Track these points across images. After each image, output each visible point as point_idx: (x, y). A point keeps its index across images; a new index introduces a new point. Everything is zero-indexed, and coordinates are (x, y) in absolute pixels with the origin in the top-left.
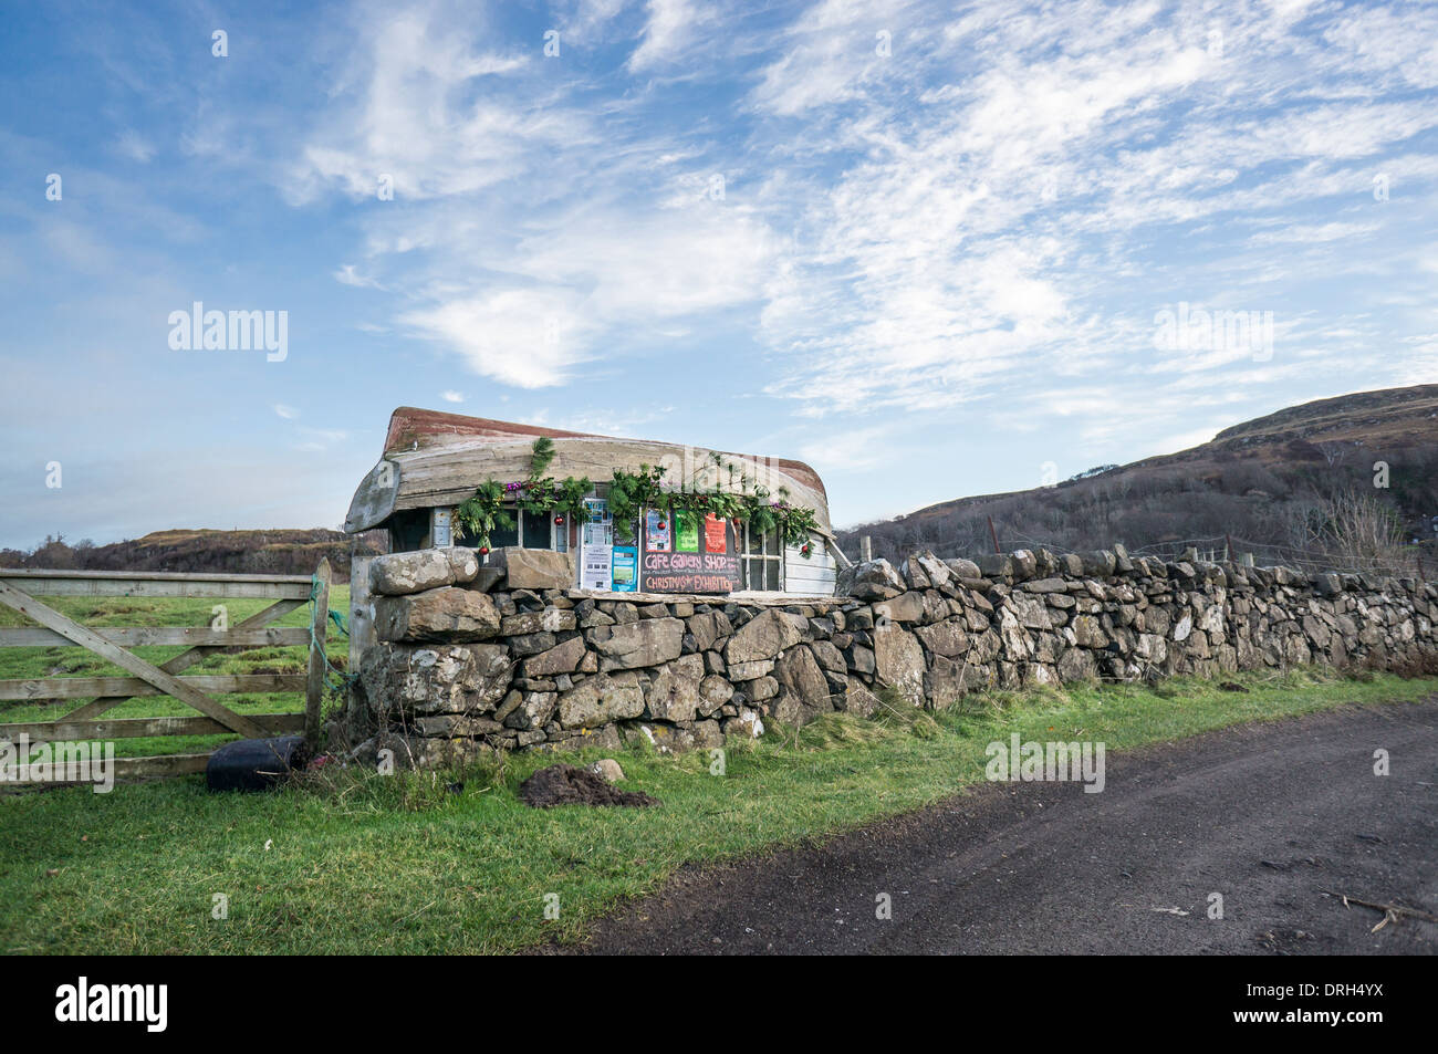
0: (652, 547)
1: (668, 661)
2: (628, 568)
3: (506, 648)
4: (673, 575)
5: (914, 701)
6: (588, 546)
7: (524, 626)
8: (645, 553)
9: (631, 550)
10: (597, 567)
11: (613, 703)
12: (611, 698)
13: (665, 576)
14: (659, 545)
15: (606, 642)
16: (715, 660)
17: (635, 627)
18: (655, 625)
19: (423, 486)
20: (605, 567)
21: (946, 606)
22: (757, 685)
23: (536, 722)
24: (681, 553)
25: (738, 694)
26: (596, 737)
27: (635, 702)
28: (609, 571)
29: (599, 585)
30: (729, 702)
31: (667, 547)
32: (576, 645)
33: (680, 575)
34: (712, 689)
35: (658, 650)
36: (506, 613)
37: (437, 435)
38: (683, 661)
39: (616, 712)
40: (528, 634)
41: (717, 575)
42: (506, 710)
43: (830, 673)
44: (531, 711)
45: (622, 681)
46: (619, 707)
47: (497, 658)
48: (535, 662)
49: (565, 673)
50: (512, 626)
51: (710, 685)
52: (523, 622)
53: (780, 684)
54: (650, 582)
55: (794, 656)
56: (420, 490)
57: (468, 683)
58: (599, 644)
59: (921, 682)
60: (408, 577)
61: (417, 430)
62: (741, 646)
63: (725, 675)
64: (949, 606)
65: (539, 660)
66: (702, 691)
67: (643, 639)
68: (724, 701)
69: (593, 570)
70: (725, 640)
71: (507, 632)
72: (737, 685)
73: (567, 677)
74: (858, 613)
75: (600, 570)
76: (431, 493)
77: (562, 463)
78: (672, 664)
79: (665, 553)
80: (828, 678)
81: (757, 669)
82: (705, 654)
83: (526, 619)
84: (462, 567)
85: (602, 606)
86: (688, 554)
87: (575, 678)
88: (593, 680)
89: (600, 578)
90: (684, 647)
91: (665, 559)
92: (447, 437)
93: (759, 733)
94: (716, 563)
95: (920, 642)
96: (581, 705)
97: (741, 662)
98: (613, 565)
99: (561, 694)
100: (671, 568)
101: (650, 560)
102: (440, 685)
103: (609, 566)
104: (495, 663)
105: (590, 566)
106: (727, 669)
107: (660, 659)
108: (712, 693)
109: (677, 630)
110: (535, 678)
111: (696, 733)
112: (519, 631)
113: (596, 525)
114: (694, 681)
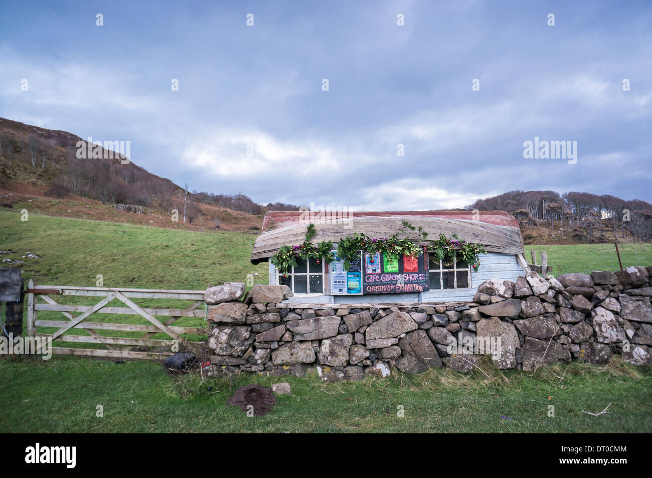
0: (369, 271)
1: (330, 337)
2: (356, 282)
3: (250, 329)
4: (383, 285)
5: (507, 364)
6: (333, 273)
7: (256, 320)
8: (365, 274)
9: (357, 273)
10: (339, 282)
11: (298, 356)
12: (297, 353)
13: (377, 285)
14: (373, 270)
15: (295, 328)
16: (359, 337)
17: (312, 321)
18: (323, 320)
19: (262, 249)
20: (343, 282)
21: (542, 307)
22: (385, 351)
23: (259, 362)
24: (387, 273)
25: (373, 355)
26: (290, 370)
27: (310, 356)
28: (345, 284)
29: (341, 290)
30: (367, 358)
31: (378, 271)
32: (281, 329)
33: (387, 284)
34: (357, 351)
35: (324, 332)
36: (249, 314)
37: (283, 222)
38: (339, 337)
39: (300, 360)
40: (258, 323)
41: (411, 283)
42: (246, 356)
43: (439, 346)
44: (257, 357)
45: (303, 346)
46: (301, 358)
47: (245, 333)
48: (260, 336)
49: (275, 341)
50: (251, 319)
51: (355, 349)
52: (255, 318)
53: (402, 350)
54: (369, 289)
55: (412, 336)
56: (260, 251)
57: (231, 343)
58: (291, 329)
59: (514, 353)
60: (212, 298)
61: (275, 221)
62: (375, 330)
63: (365, 345)
64: (544, 307)
65: (262, 335)
66: (350, 353)
67: (316, 327)
68: (364, 358)
69: (337, 283)
70: (365, 327)
71: (248, 322)
72: (373, 350)
73: (276, 343)
74: (466, 312)
75: (341, 283)
76: (265, 252)
77: (323, 234)
78: (333, 339)
79: (377, 274)
80: (437, 349)
81: (385, 343)
82: (353, 334)
83: (257, 317)
84: (235, 293)
85: (296, 311)
86: (392, 273)
87: (281, 343)
88: (289, 345)
89: (341, 287)
90: (339, 330)
91: (377, 277)
92: (287, 223)
93: (387, 375)
94: (411, 277)
95: (517, 329)
96: (283, 356)
97: (375, 339)
98: (348, 281)
99: (273, 350)
100: (381, 281)
101: (368, 278)
102: (220, 343)
103: (346, 281)
104: (244, 335)
105: (335, 282)
106: (365, 342)
107: (325, 336)
108: (357, 354)
109: (335, 322)
110: (260, 342)
111: (346, 373)
112: (254, 322)
113: (338, 262)
114: (345, 347)
